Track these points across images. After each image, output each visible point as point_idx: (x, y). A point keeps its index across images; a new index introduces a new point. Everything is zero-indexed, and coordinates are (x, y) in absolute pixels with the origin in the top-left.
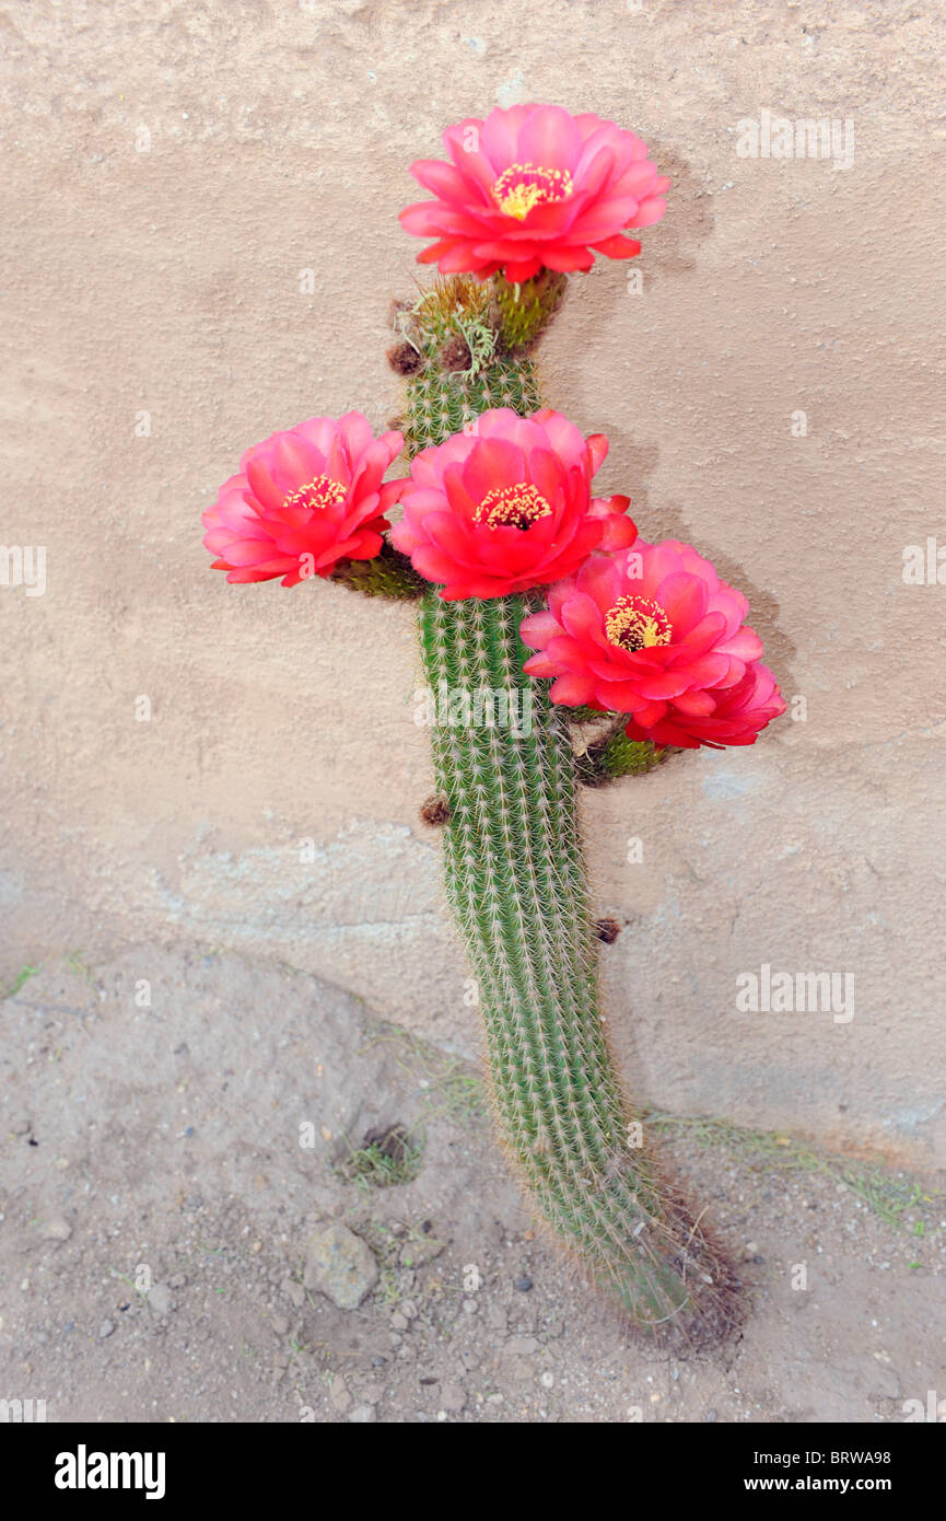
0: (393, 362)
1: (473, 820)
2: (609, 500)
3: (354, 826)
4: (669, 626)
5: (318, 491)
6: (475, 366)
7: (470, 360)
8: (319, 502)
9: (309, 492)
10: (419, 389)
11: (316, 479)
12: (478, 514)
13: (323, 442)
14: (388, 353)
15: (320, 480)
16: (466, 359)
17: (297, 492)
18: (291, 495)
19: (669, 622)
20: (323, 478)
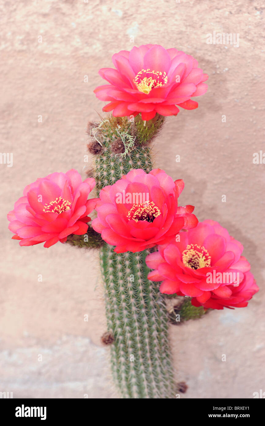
0: (90, 150)
1: (124, 342)
2: (185, 207)
3: (65, 338)
4: (210, 257)
5: (58, 204)
6: (126, 151)
7: (124, 149)
8: (58, 208)
9: (54, 204)
10: (101, 160)
11: (57, 199)
12: (129, 214)
13: (60, 182)
14: (88, 145)
15: (59, 199)
16: (122, 148)
17: (49, 205)
18: (46, 206)
19: (210, 255)
20: (60, 198)
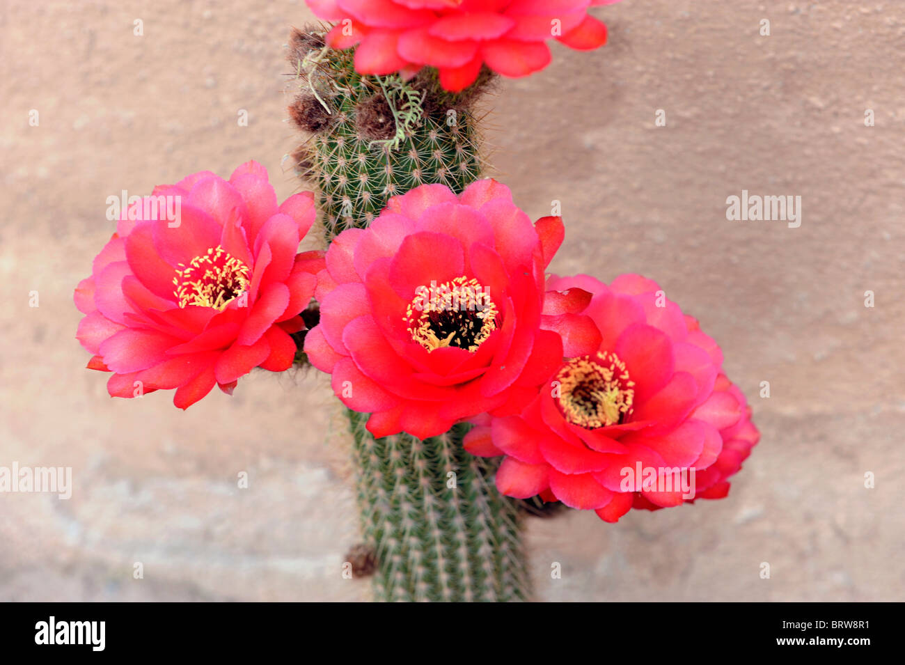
0: (298, 122)
1: (405, 569)
2: (566, 293)
3: (265, 463)
4: (631, 384)
5: (214, 264)
6: (400, 134)
7: (393, 125)
8: (215, 274)
9: (204, 265)
10: (332, 146)
11: (210, 251)
12: (409, 313)
13: (214, 201)
14: (293, 108)
15: (215, 253)
16: (388, 126)
17: (188, 265)
18: (182, 269)
19: (631, 378)
20: (219, 250)
